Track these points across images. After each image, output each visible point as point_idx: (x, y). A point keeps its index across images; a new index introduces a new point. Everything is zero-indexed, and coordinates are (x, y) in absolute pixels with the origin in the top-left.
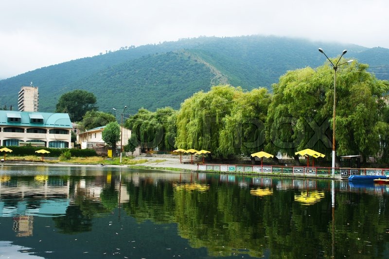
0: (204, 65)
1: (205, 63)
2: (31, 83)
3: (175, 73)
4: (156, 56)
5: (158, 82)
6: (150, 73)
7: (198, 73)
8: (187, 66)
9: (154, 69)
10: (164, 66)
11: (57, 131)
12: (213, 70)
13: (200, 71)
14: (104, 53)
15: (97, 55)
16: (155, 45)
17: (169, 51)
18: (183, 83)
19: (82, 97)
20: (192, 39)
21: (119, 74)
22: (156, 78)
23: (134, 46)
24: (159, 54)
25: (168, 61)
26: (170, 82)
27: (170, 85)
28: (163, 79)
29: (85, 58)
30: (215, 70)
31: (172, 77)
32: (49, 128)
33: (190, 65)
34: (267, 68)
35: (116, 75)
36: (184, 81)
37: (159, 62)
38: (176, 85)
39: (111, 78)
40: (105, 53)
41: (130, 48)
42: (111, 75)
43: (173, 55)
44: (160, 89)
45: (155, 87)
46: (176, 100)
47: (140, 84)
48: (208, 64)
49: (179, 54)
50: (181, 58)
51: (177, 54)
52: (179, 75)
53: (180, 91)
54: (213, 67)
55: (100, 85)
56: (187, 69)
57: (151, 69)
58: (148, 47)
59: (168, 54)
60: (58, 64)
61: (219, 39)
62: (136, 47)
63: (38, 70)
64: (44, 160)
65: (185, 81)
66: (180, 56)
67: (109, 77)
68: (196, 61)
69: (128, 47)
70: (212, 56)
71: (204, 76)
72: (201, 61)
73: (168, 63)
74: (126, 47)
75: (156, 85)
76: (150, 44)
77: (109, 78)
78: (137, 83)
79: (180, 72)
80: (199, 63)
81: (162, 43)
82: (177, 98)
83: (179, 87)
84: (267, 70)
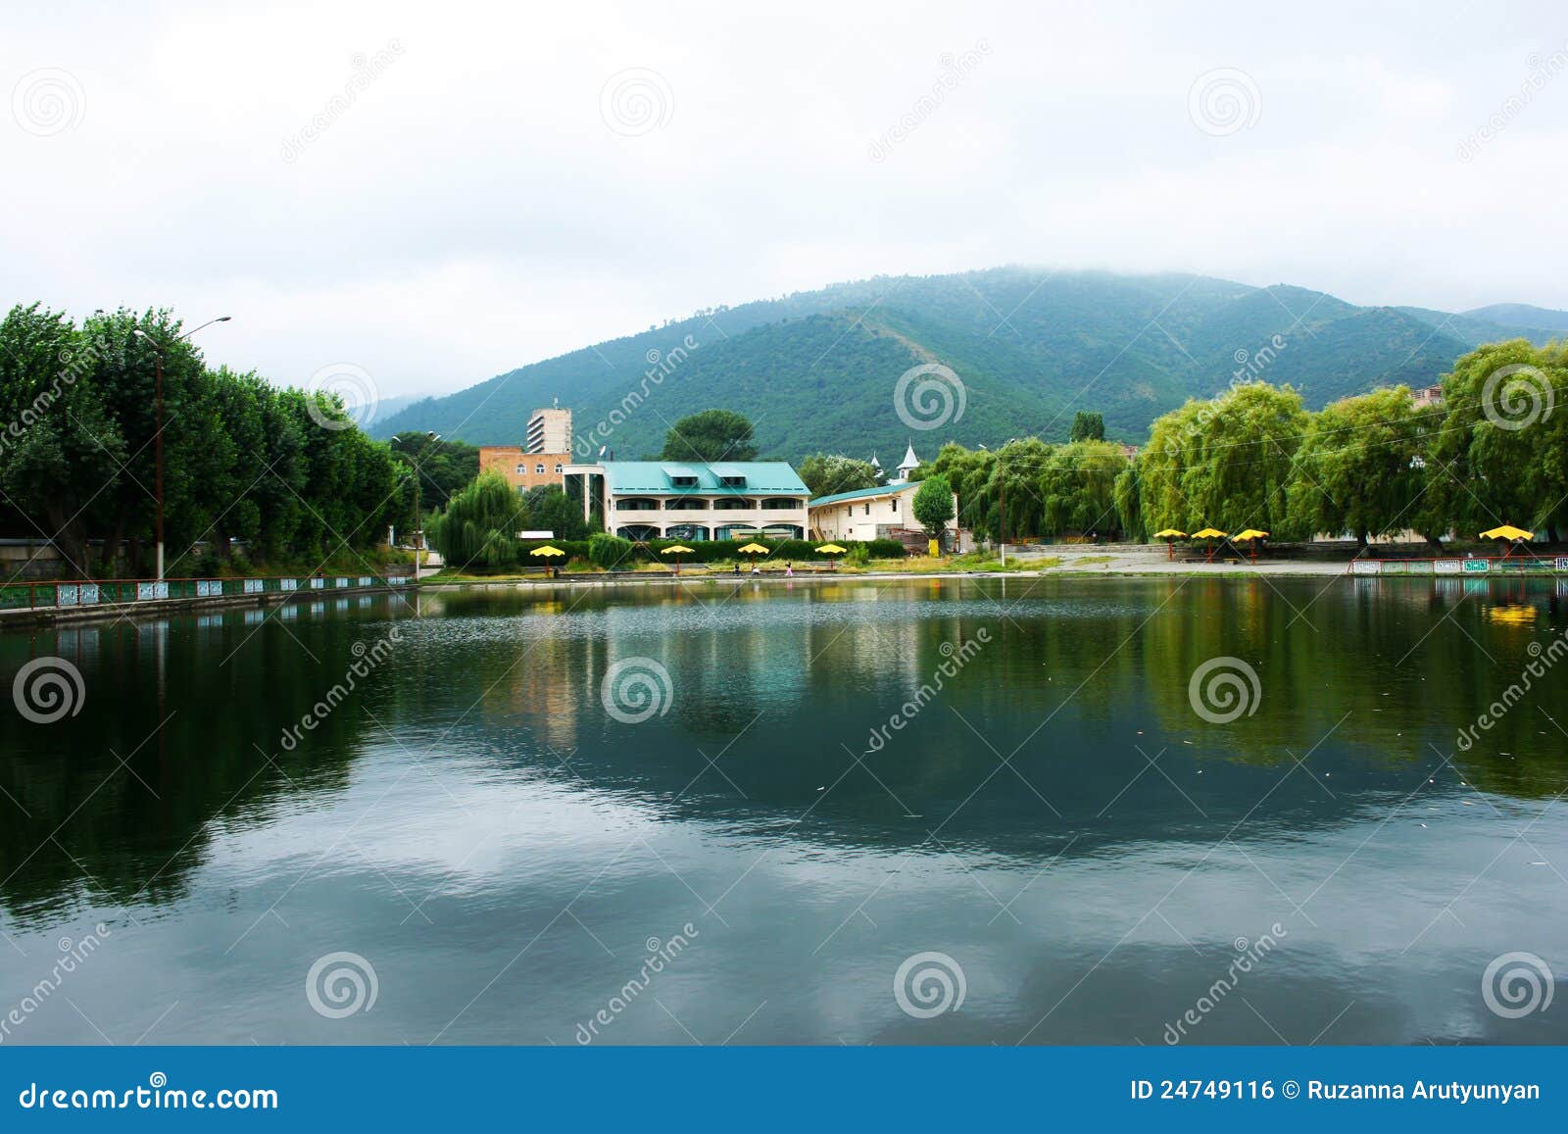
0: (894, 342)
1: (897, 337)
2: (556, 401)
3: (830, 364)
4: (784, 325)
5: (793, 385)
6: (774, 365)
7: (883, 361)
8: (857, 344)
9: (781, 356)
10: (803, 349)
11: (773, 503)
12: (917, 352)
13: (886, 355)
14: (660, 326)
15: (644, 331)
16: (773, 300)
17: (812, 314)
18: (851, 384)
19: (721, 425)
20: (856, 283)
21: (702, 370)
22: (788, 377)
23: (726, 307)
24: (790, 321)
25: (812, 336)
26: (821, 384)
27: (823, 391)
28: (804, 378)
29: (618, 339)
30: (921, 350)
31: (825, 371)
32: (760, 496)
33: (863, 341)
34: (1034, 343)
35: (696, 373)
36: (852, 380)
37: (792, 339)
38: (834, 390)
39: (686, 382)
40: (662, 327)
41: (717, 310)
42: (685, 374)
43: (822, 322)
44: (801, 401)
45: (787, 396)
46: (842, 424)
47: (753, 391)
48: (903, 340)
49: (835, 319)
50: (841, 327)
51: (831, 319)
52: (841, 367)
53: (848, 402)
54: (915, 345)
55: (662, 399)
56: (856, 352)
57: (774, 357)
58: (758, 307)
59: (811, 320)
60: (559, 356)
61: (918, 279)
62: (730, 309)
63: (518, 372)
64: (835, 568)
65: (857, 379)
66: (839, 323)
67: (679, 379)
68: (876, 332)
69: (714, 308)
70: (910, 320)
71: (897, 366)
72: (887, 333)
73: (811, 340)
74: (709, 310)
75: (792, 393)
76: (761, 300)
77: (681, 382)
78: (746, 389)
79: (842, 359)
80: (883, 337)
81: (788, 295)
82: (842, 418)
83: (842, 395)
84: (1035, 347)
